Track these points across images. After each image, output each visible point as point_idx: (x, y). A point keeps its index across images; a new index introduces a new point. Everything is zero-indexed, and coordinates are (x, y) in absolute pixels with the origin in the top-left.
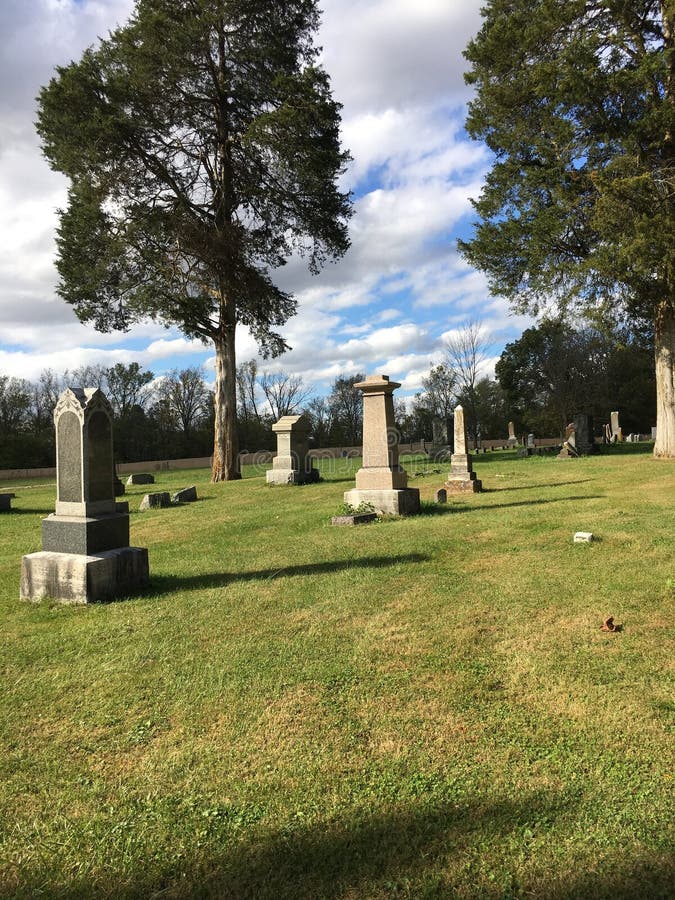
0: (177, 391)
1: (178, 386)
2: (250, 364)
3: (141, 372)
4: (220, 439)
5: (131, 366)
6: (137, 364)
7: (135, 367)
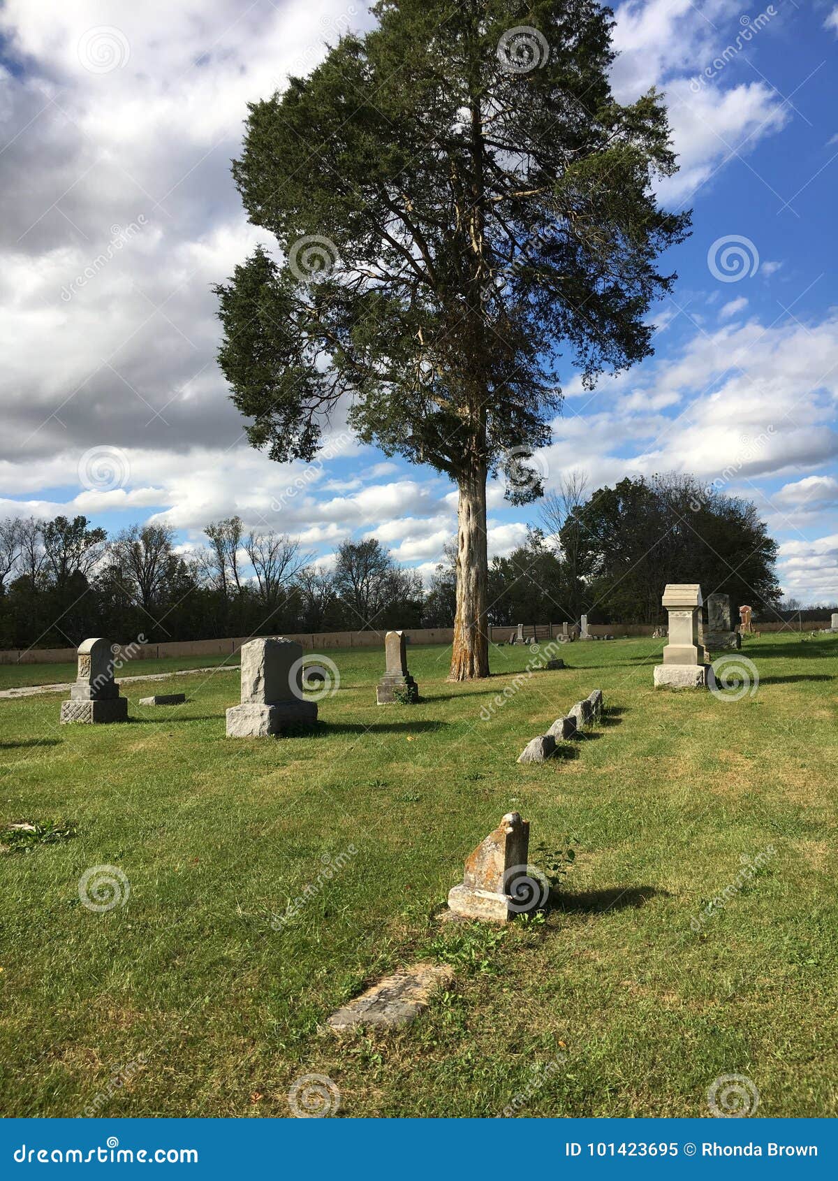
0: (135, 553)
1: (137, 547)
2: (232, 522)
3: (89, 528)
4: (467, 617)
5: (76, 521)
6: (84, 519)
7: (81, 522)
